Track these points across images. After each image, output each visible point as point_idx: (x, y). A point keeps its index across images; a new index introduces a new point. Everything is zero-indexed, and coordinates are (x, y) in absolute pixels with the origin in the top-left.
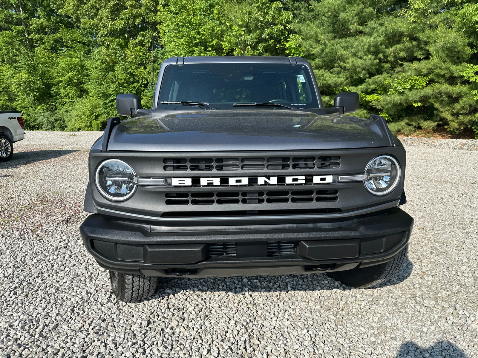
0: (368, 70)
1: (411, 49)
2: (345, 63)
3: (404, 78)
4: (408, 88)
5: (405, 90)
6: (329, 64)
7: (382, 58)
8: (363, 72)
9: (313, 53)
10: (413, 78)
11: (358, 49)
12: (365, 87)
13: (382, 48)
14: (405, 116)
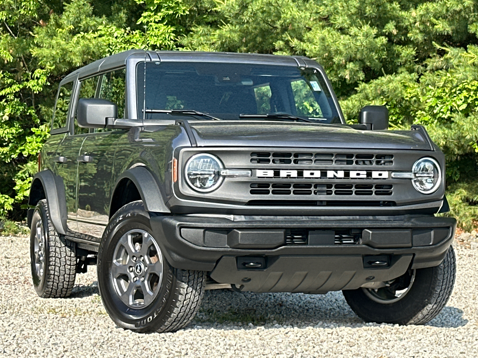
0: (362, 61)
1: (463, 13)
2: (304, 41)
3: (449, 85)
4: (461, 108)
5: (454, 115)
6: (259, 39)
7: (395, 32)
8: (351, 65)
9: (218, 9)
10: (470, 87)
11: (335, 8)
12: (357, 103)
13: (394, 9)
14: (459, 181)
